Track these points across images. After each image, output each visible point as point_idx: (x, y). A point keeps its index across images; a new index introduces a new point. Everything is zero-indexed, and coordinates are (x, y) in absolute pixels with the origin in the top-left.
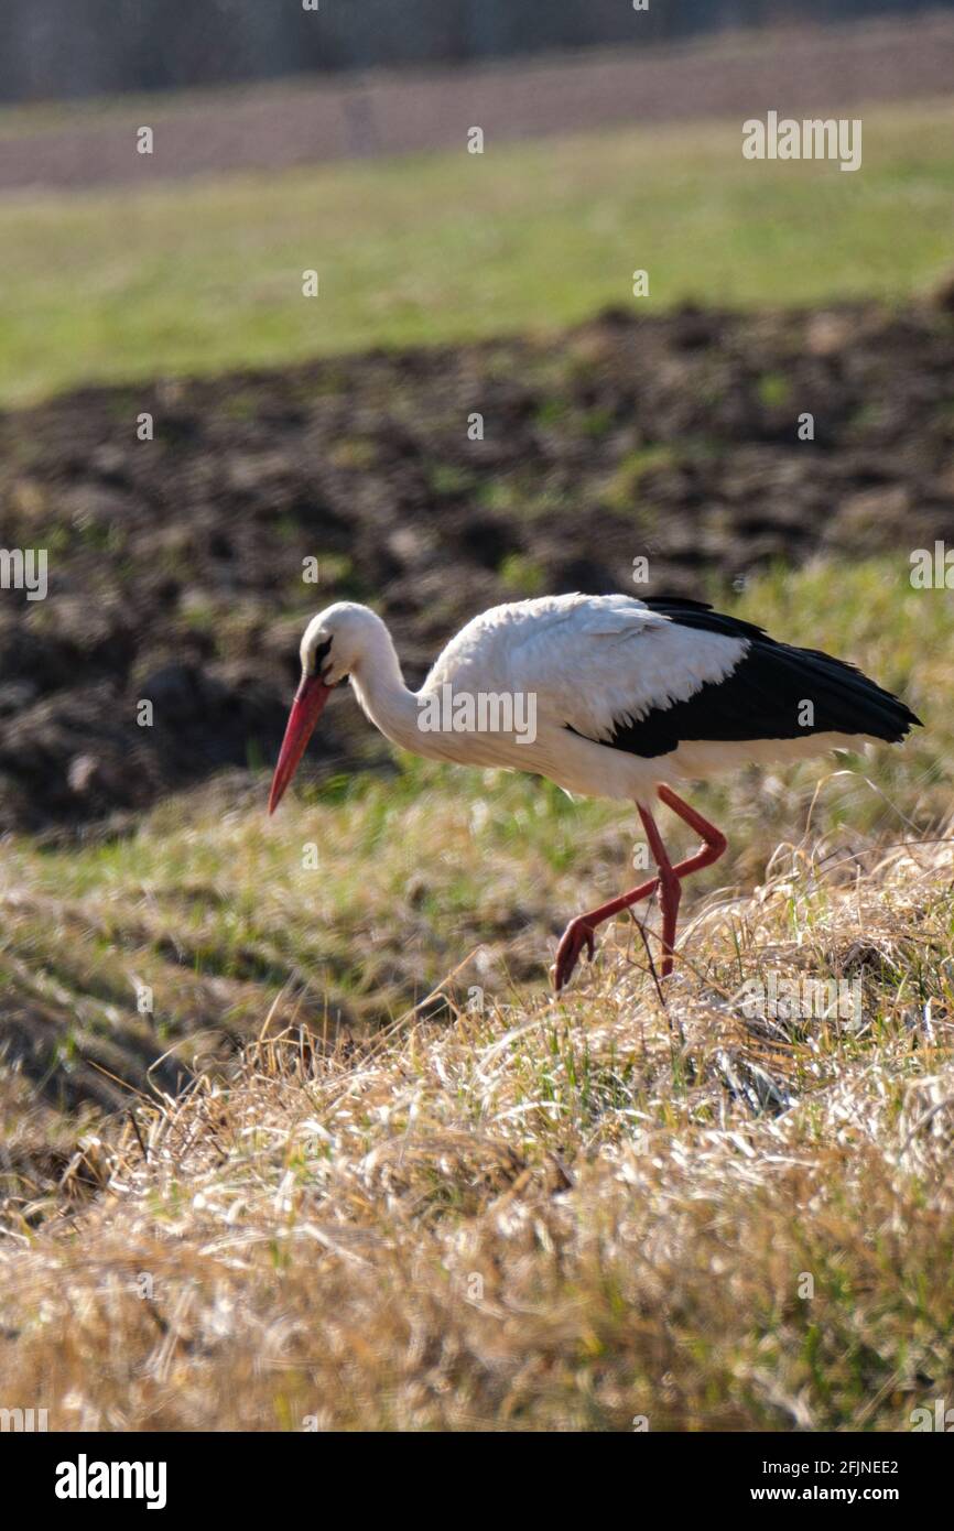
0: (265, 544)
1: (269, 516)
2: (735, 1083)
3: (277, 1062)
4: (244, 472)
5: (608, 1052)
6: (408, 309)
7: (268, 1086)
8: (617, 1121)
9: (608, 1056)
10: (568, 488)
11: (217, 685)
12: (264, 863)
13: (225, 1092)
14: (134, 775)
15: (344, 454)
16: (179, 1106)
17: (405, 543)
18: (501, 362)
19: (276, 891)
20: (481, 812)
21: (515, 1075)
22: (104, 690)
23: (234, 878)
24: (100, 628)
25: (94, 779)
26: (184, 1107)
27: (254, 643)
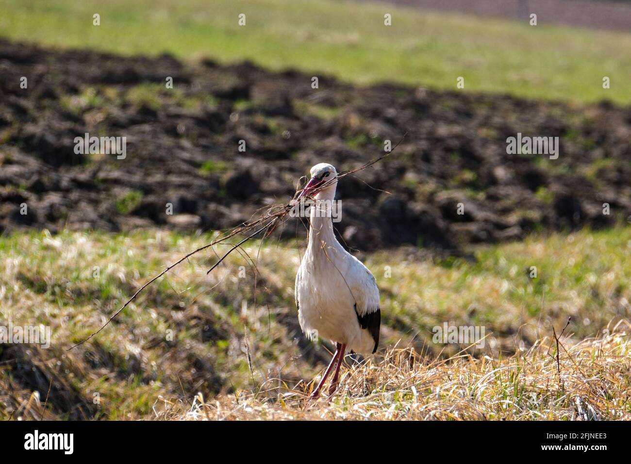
0: (444, 160)
1: (449, 150)
2: (580, 410)
3: (399, 360)
4: (443, 130)
5: (533, 386)
6: (524, 83)
7: (394, 369)
8: (529, 415)
9: (531, 388)
10: (571, 167)
11: (412, 211)
12: (414, 285)
13: (376, 368)
14: (370, 239)
15: (484, 132)
16: (356, 369)
17: (501, 172)
18: (556, 112)
19: (416, 297)
20: (505, 286)
21: (493, 387)
22: (366, 202)
23: (401, 287)
24: (371, 177)
25: (354, 237)
26: (358, 370)
27: (430, 198)
